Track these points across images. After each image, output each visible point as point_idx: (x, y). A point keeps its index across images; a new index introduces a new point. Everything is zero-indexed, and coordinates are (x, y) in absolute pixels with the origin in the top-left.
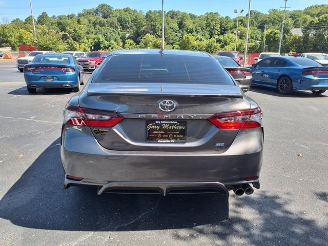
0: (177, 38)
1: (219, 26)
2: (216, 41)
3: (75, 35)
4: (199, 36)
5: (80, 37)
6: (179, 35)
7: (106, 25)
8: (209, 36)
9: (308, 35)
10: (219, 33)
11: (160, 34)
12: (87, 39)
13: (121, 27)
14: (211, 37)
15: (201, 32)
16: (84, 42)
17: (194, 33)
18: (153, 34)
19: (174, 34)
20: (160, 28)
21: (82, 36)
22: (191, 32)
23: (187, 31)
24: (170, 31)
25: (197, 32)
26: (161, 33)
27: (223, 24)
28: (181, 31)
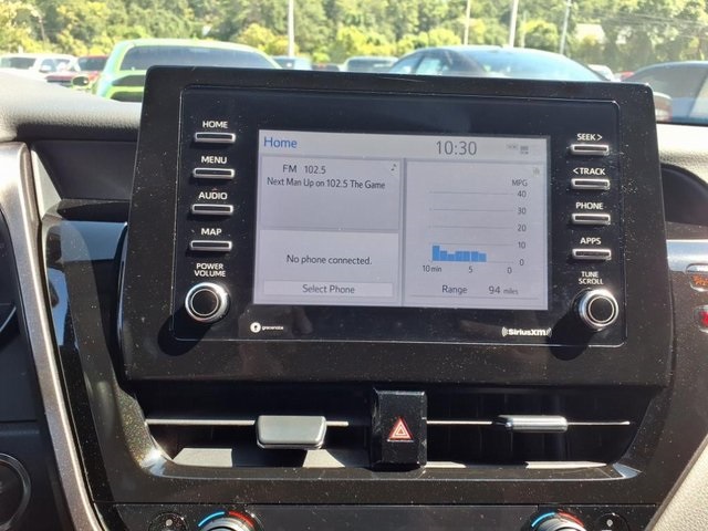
0: (320, 37)
1: (415, 14)
2: (412, 45)
3: (80, 26)
4: (374, 35)
5: (91, 31)
6: (327, 31)
7: (156, 5)
8: (393, 36)
9: (614, 37)
10: (416, 29)
11: (282, 28)
12: (109, 35)
13: (190, 10)
14: (399, 37)
15: (377, 27)
16: (101, 44)
17: (362, 27)
18: (267, 26)
19: (316, 28)
20: (284, 14)
21: (97, 28)
22: (357, 24)
23: (344, 22)
24: (307, 21)
25: (368, 25)
26: (286, 26)
27: (426, 11)
28: (331, 22)
